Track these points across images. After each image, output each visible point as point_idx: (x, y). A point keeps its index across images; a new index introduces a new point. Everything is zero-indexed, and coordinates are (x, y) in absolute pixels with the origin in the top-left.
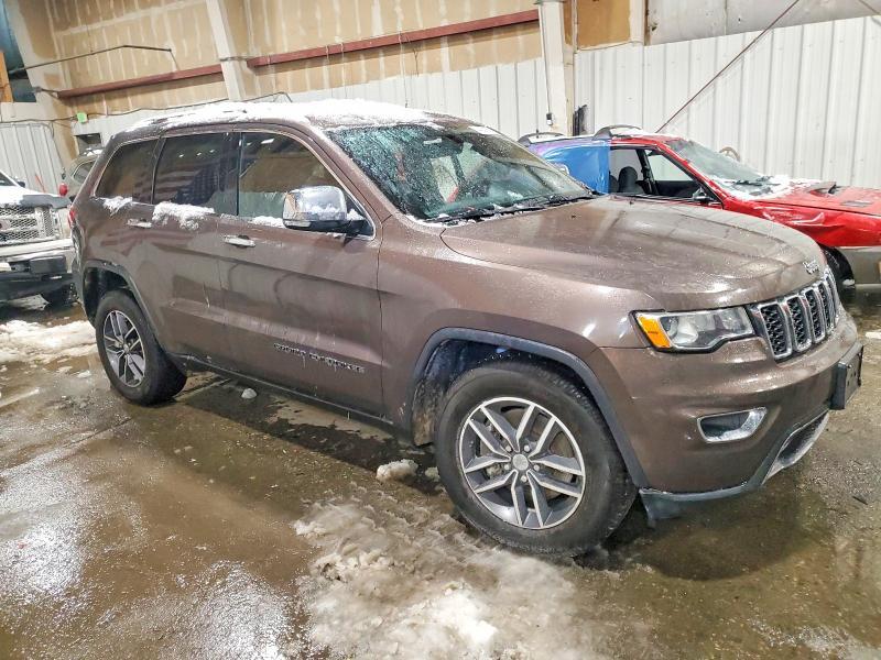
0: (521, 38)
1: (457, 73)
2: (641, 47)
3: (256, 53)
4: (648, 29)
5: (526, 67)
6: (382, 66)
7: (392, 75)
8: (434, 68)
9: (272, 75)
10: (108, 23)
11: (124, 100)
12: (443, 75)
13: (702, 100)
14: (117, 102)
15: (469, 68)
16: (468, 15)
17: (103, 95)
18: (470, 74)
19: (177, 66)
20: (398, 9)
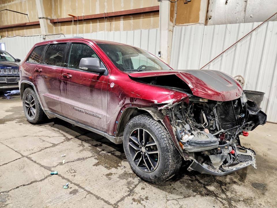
0: (152, 19)
1: (125, 32)
2: (203, 26)
3: (54, 17)
4: (208, 18)
5: (153, 31)
6: (98, 26)
7: (102, 30)
8: (117, 29)
9: (60, 27)
10: (9, 4)
11: (12, 32)
12: (120, 32)
13: (228, 53)
14: (10, 33)
15: (130, 30)
16: (132, 7)
17: (6, 30)
18: (131, 33)
19: (29, 20)
20: (106, 4)
